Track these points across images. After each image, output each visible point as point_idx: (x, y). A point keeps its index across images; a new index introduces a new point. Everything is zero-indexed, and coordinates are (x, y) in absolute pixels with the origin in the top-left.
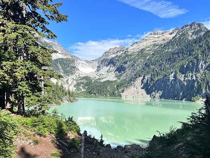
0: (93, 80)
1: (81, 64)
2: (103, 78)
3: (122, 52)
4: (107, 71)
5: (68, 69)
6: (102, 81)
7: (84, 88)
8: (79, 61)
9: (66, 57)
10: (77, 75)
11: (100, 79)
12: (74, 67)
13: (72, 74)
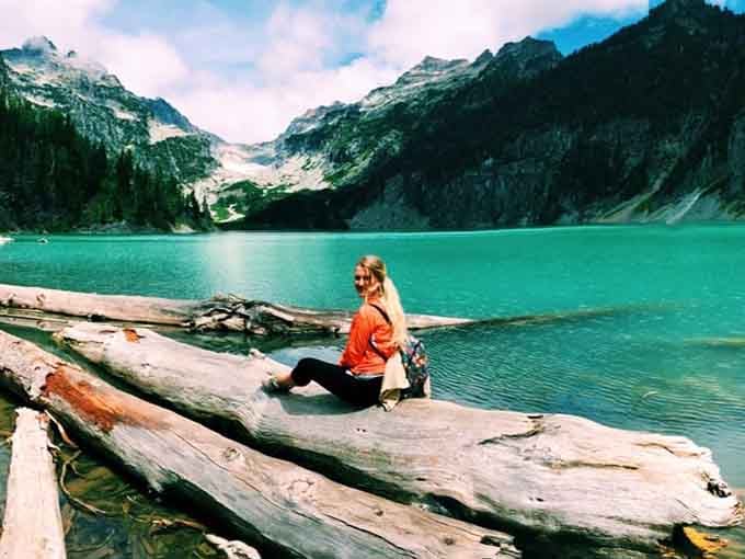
0: (265, 191)
1: (227, 155)
2: (291, 185)
3: (340, 116)
4: (303, 168)
5: (192, 165)
6: (288, 191)
7: (238, 210)
8: (222, 148)
9: (186, 134)
10: (218, 178)
11: (283, 187)
12: (210, 160)
13: (205, 176)
